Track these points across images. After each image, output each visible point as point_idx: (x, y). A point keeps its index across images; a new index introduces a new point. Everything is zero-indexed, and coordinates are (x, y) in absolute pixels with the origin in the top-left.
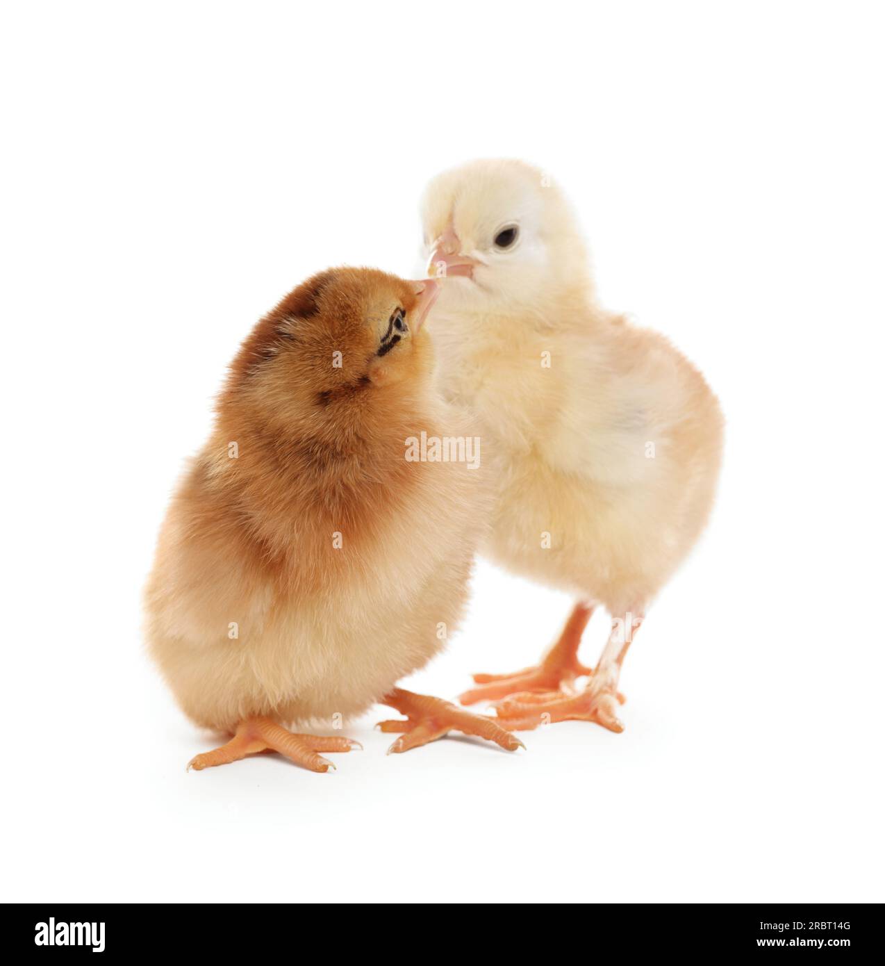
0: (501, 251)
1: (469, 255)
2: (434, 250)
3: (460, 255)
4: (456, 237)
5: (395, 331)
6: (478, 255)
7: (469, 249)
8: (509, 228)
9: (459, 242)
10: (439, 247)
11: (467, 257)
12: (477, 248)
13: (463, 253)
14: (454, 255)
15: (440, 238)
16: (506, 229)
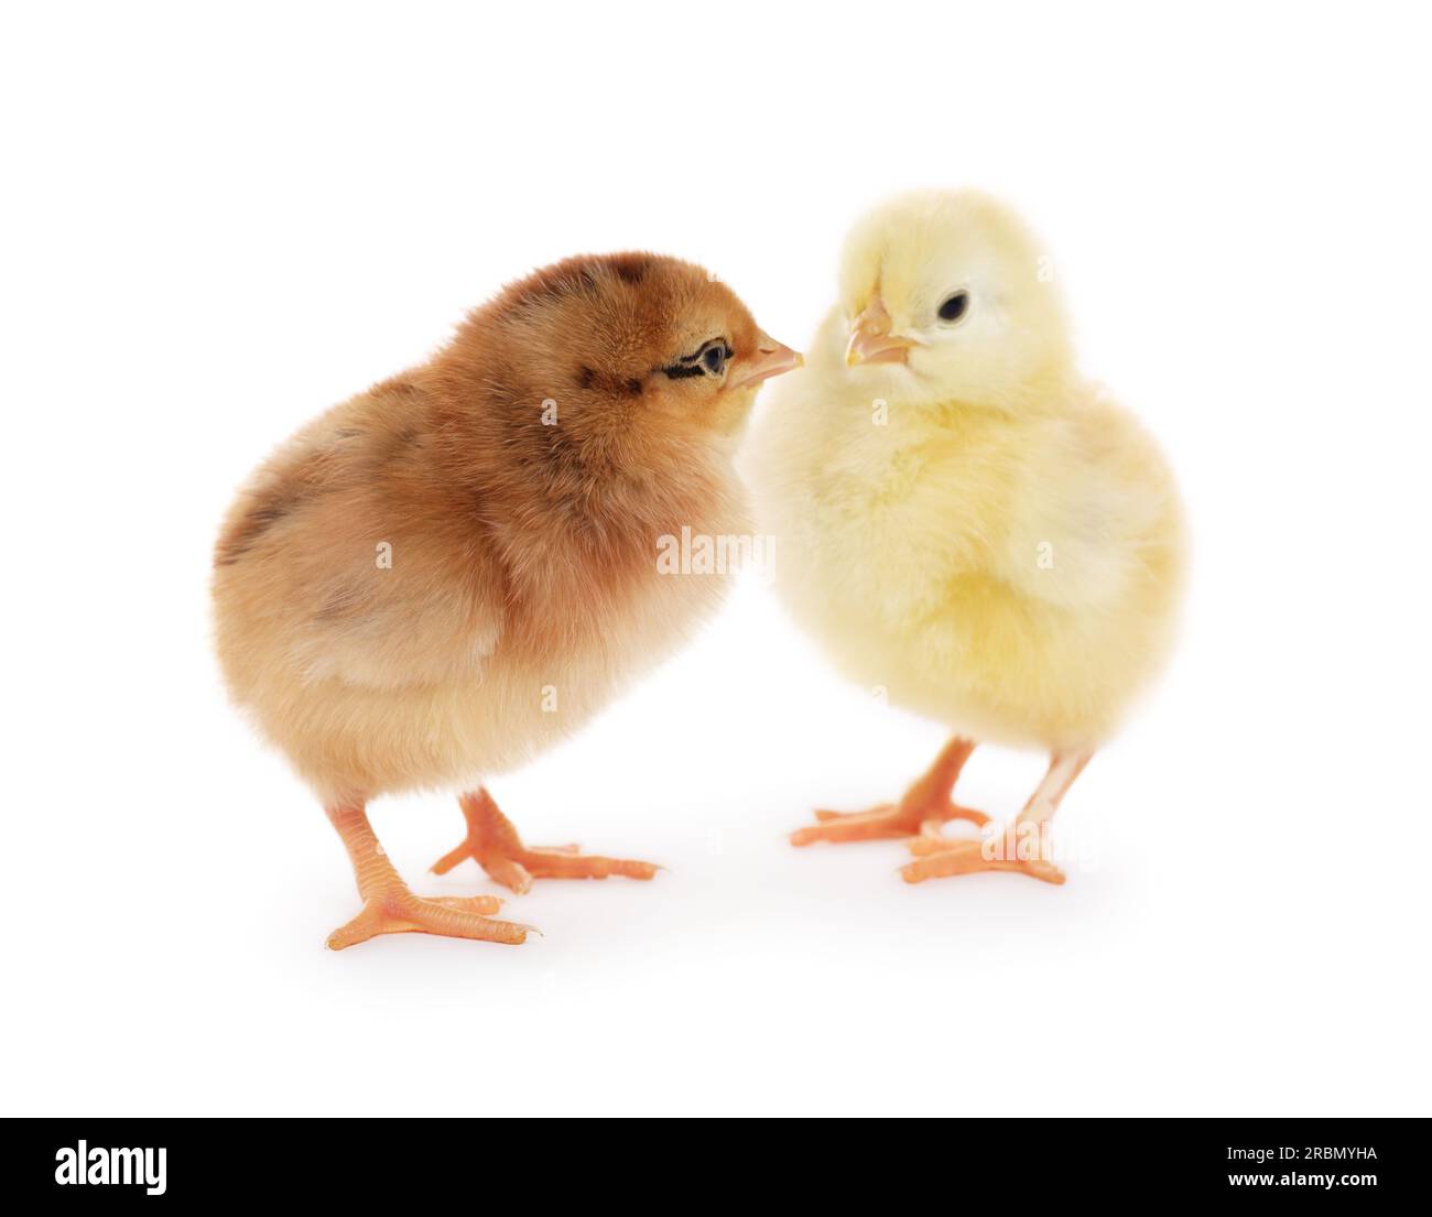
0: (948, 326)
1: (903, 334)
2: (854, 331)
3: (890, 335)
4: (884, 311)
5: (701, 361)
6: (915, 335)
7: (901, 328)
8: (956, 295)
9: (889, 318)
10: (862, 326)
11: (900, 337)
12: (913, 326)
13: (895, 332)
14: (883, 336)
15: (864, 313)
16: (952, 297)
